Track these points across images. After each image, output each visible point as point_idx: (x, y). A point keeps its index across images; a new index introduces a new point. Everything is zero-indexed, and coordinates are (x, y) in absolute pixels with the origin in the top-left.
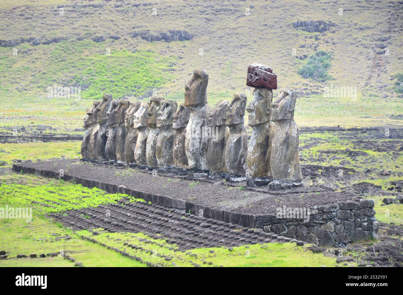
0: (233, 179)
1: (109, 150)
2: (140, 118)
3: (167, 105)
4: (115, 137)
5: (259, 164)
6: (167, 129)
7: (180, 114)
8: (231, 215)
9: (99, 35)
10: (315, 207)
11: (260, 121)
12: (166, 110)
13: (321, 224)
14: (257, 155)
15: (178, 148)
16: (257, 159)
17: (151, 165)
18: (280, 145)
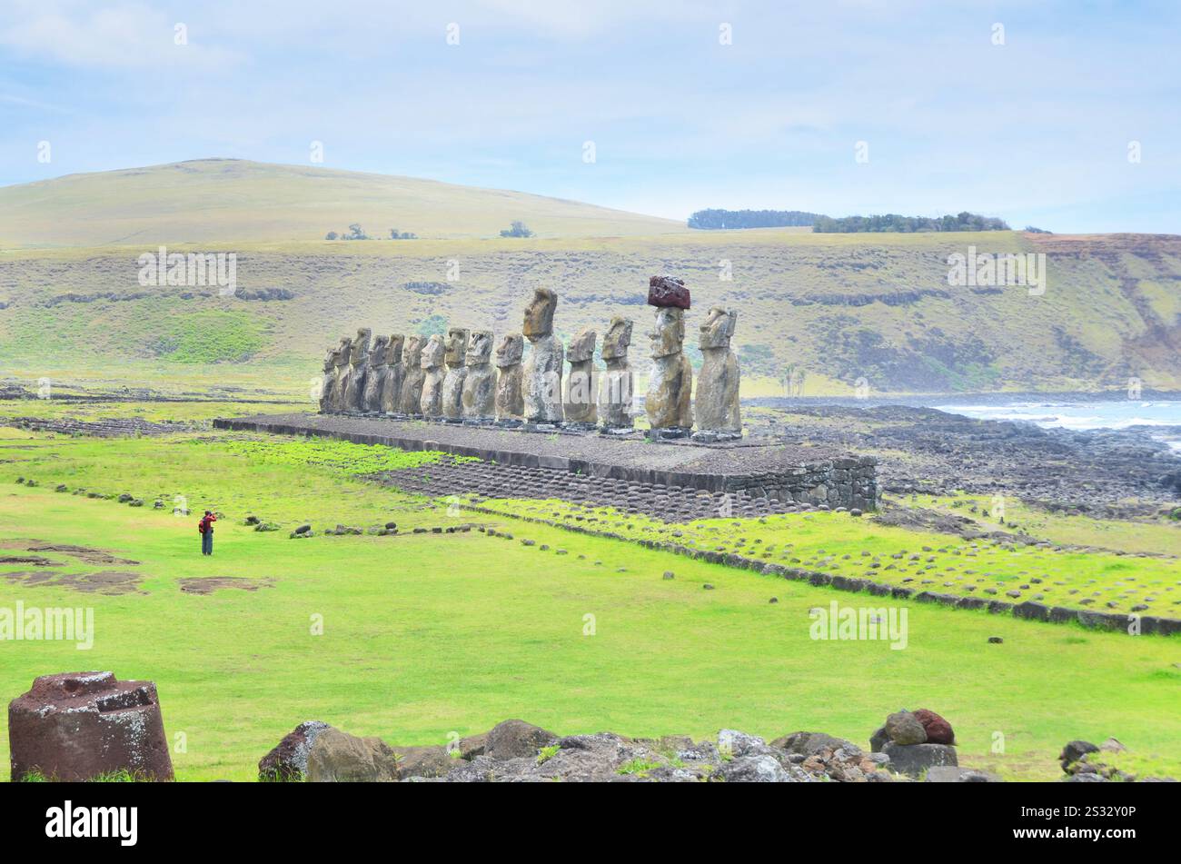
0: (614, 431)
1: (372, 399)
2: (431, 356)
3: (481, 337)
4: (381, 383)
5: (668, 409)
6: (481, 369)
7: (508, 346)
8: (670, 476)
9: (187, 292)
10: (803, 465)
11: (670, 350)
12: (480, 343)
13: (810, 488)
14: (665, 397)
15: (504, 392)
16: (665, 403)
17: (450, 415)
18: (715, 382)
